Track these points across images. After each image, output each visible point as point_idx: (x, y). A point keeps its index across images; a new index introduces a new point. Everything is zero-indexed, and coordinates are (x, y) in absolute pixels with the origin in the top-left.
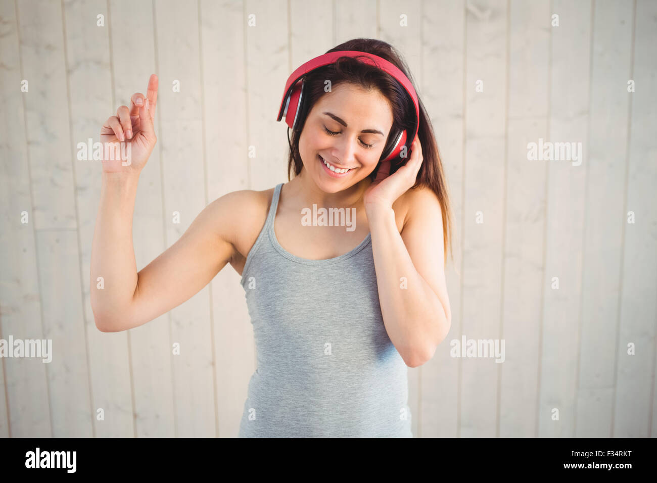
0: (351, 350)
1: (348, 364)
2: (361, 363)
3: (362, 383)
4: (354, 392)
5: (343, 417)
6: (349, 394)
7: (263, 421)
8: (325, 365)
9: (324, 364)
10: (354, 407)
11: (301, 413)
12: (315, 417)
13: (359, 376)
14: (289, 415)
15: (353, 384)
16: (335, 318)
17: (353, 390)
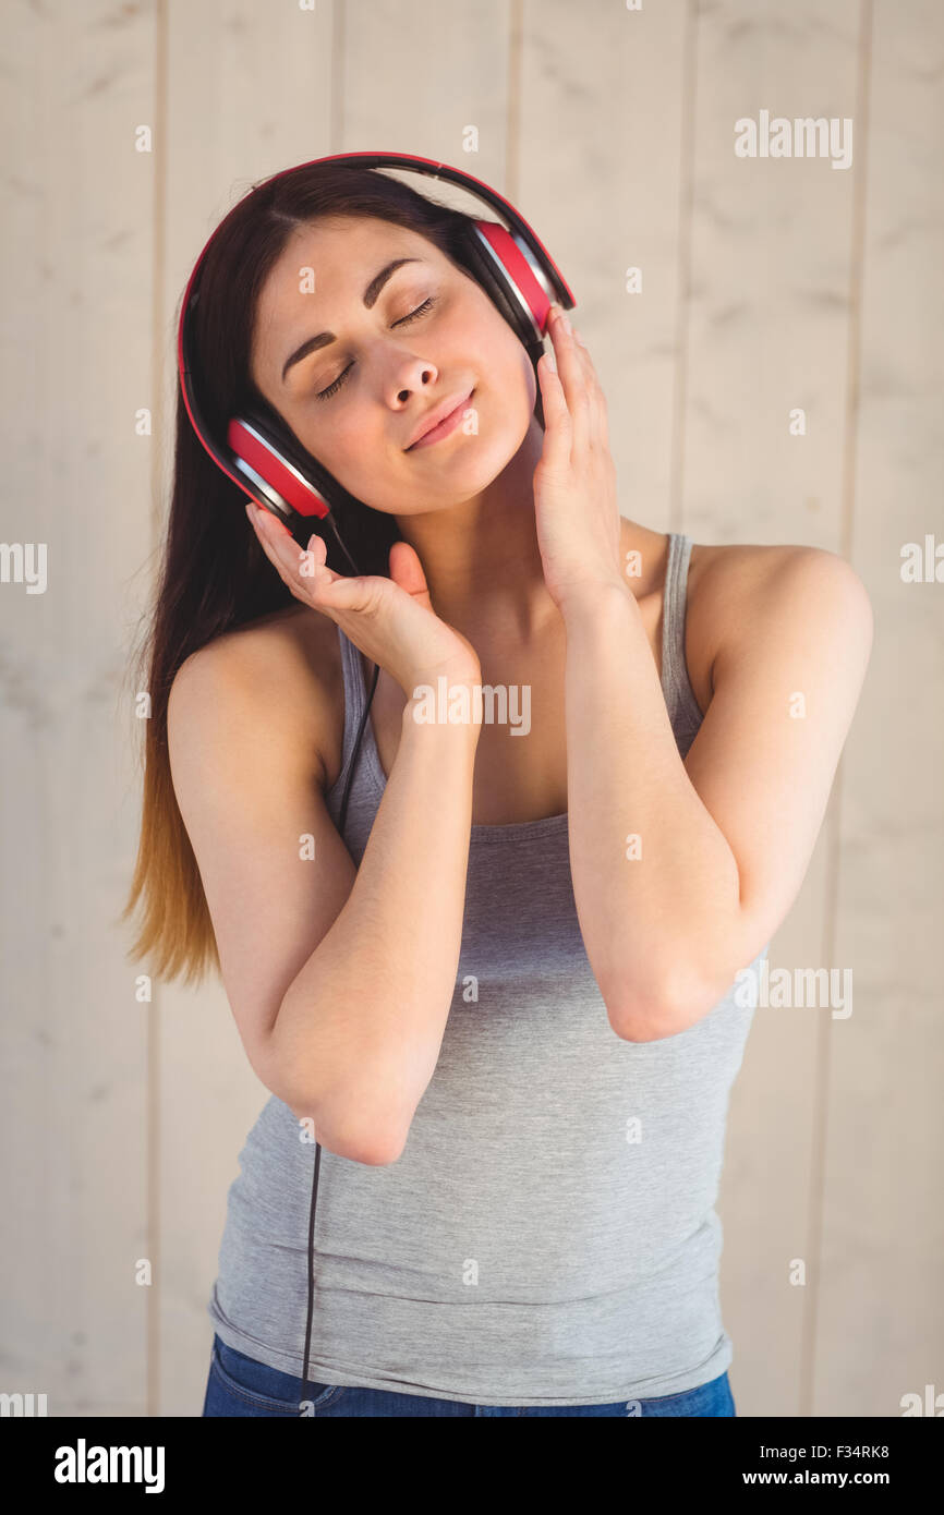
0: (575, 1060)
1: (556, 1098)
2: (594, 1097)
3: (585, 1151)
4: (557, 1171)
5: (514, 1238)
6: (543, 1177)
7: (290, 1217)
8: (494, 1095)
9: (490, 1091)
10: (550, 1213)
11: (403, 1211)
12: (439, 1227)
13: (579, 1130)
14: (368, 1212)
15: (559, 1150)
16: (545, 974)
17: (557, 1166)
